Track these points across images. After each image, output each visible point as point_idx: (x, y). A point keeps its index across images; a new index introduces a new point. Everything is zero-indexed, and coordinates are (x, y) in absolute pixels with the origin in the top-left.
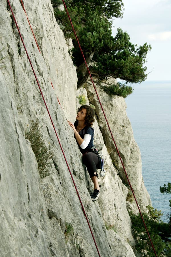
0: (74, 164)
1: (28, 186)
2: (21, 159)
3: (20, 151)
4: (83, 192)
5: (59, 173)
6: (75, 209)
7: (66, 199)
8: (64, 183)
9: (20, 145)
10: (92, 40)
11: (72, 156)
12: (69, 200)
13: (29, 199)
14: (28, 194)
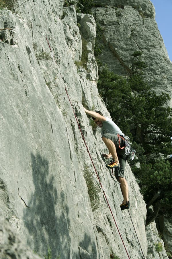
0: (127, 234)
1: (75, 173)
2: (71, 158)
3: (71, 153)
4: (134, 255)
5: (111, 226)
6: (123, 253)
7: (117, 244)
8: (115, 233)
9: (71, 150)
10: (158, 177)
11: (126, 229)
12: (118, 245)
13: (75, 180)
14: (75, 178)
